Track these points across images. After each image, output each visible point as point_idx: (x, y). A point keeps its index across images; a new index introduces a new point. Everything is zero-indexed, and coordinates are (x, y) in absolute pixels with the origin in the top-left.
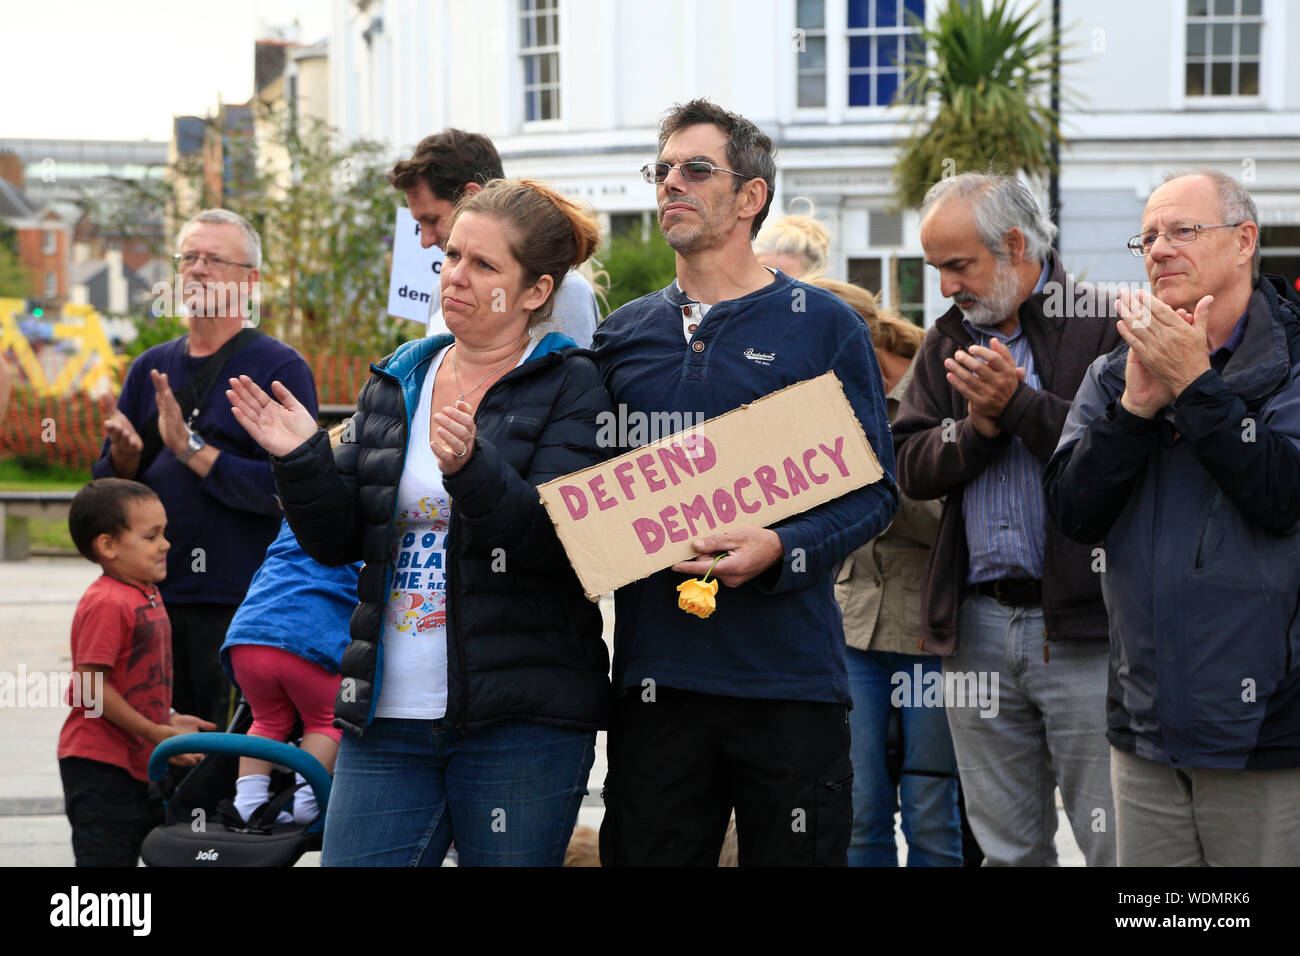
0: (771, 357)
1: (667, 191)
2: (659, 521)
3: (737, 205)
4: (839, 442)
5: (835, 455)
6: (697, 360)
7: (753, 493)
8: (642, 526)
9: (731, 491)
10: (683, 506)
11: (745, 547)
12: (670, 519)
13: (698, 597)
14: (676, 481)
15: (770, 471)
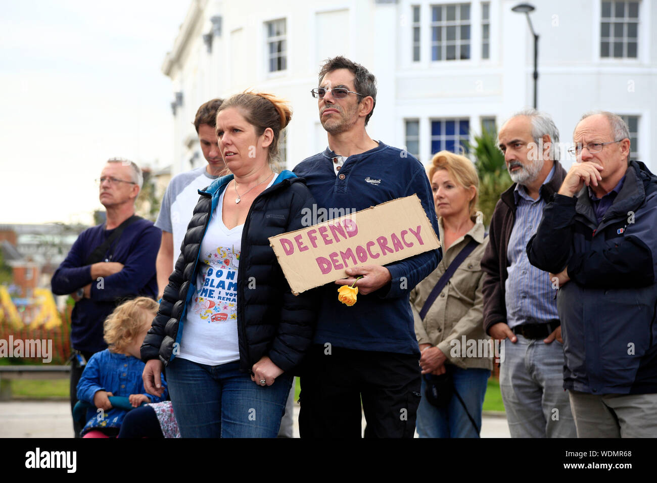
0: (379, 182)
1: (325, 102)
2: (329, 259)
3: (359, 110)
4: (419, 228)
5: (417, 234)
6: (341, 184)
7: (376, 249)
8: (320, 261)
9: (365, 247)
10: (341, 253)
11: (372, 273)
12: (335, 258)
13: (348, 295)
14: (338, 240)
15: (385, 239)
